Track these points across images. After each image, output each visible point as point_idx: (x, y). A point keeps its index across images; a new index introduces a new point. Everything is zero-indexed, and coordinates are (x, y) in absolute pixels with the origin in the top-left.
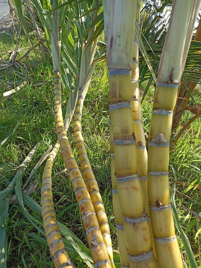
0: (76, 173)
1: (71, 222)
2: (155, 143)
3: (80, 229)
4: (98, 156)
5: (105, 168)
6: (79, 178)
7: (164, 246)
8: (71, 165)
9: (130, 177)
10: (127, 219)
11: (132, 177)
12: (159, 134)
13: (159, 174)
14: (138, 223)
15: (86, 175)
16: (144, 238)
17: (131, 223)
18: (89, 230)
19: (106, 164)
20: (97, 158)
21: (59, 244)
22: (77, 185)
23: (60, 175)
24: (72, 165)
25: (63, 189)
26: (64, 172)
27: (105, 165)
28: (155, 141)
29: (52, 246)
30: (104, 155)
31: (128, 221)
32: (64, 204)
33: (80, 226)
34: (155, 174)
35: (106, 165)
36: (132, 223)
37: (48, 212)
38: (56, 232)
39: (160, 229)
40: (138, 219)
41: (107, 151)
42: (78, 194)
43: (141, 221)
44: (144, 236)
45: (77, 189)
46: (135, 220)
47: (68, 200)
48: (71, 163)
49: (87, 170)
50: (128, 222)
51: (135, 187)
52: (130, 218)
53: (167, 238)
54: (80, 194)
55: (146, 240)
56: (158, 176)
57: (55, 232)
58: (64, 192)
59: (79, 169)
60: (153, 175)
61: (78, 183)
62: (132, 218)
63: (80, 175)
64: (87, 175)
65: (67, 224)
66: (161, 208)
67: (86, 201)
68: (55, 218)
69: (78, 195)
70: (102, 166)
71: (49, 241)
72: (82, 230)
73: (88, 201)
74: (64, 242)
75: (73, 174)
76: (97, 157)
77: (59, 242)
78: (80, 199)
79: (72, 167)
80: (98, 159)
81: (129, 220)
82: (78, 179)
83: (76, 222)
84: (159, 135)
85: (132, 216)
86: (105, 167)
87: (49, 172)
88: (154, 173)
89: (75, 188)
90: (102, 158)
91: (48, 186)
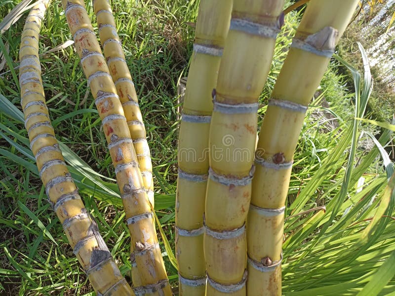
0: (99, 63)
1: (73, 137)
2: (314, 46)
3: (88, 149)
4: (127, 31)
5: (137, 57)
6: (105, 74)
7: (266, 221)
8: (86, 43)
9: (248, 106)
10: (220, 177)
11: (250, 108)
12: (331, 28)
13: (296, 107)
14: (239, 185)
15: (115, 69)
16: (242, 209)
17: (226, 185)
18: (121, 167)
19: (140, 50)
20: (125, 35)
21: (65, 183)
22: (100, 85)
23: (53, 54)
24: (89, 45)
25: (58, 79)
26: (61, 50)
27: (138, 51)
28: (314, 41)
29: (51, 186)
30: (138, 34)
31: (221, 181)
32: (61, 107)
33: (89, 145)
34: (289, 106)
35: (141, 52)
36: (229, 185)
37: (39, 124)
38: (58, 163)
39: (269, 196)
40: (241, 179)
41: (144, 27)
42: (101, 104)
43: (243, 184)
44: (242, 206)
45: (100, 95)
46: (236, 180)
47: (68, 101)
48: (87, 41)
49: (116, 60)
50: (221, 183)
51: (250, 127)
52: (226, 177)
53: (275, 210)
54: (106, 104)
55: (244, 211)
56: (294, 110)
57: (56, 163)
58: (59, 86)
59: (102, 55)
60: (284, 107)
61: (103, 83)
62: (230, 177)
63: (105, 67)
64: (117, 70)
65: (66, 139)
66: (280, 166)
67: (117, 119)
68: (53, 136)
69: (102, 106)
70: (133, 53)
71: (46, 176)
72: (92, 151)
73: (121, 119)
74: (75, 182)
75: (92, 63)
76: (125, 32)
77: (66, 181)
78: (106, 114)
79: (88, 47)
80: (126, 38)
81: (223, 179)
82: (101, 75)
83: (80, 137)
84: (329, 29)
85: (232, 174)
86: (138, 54)
87: (32, 45)
88: (286, 105)
89: (97, 91)
90: (135, 38)
91: (34, 74)
